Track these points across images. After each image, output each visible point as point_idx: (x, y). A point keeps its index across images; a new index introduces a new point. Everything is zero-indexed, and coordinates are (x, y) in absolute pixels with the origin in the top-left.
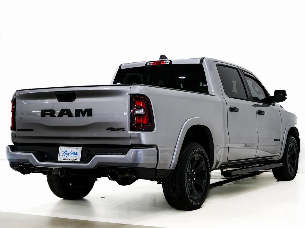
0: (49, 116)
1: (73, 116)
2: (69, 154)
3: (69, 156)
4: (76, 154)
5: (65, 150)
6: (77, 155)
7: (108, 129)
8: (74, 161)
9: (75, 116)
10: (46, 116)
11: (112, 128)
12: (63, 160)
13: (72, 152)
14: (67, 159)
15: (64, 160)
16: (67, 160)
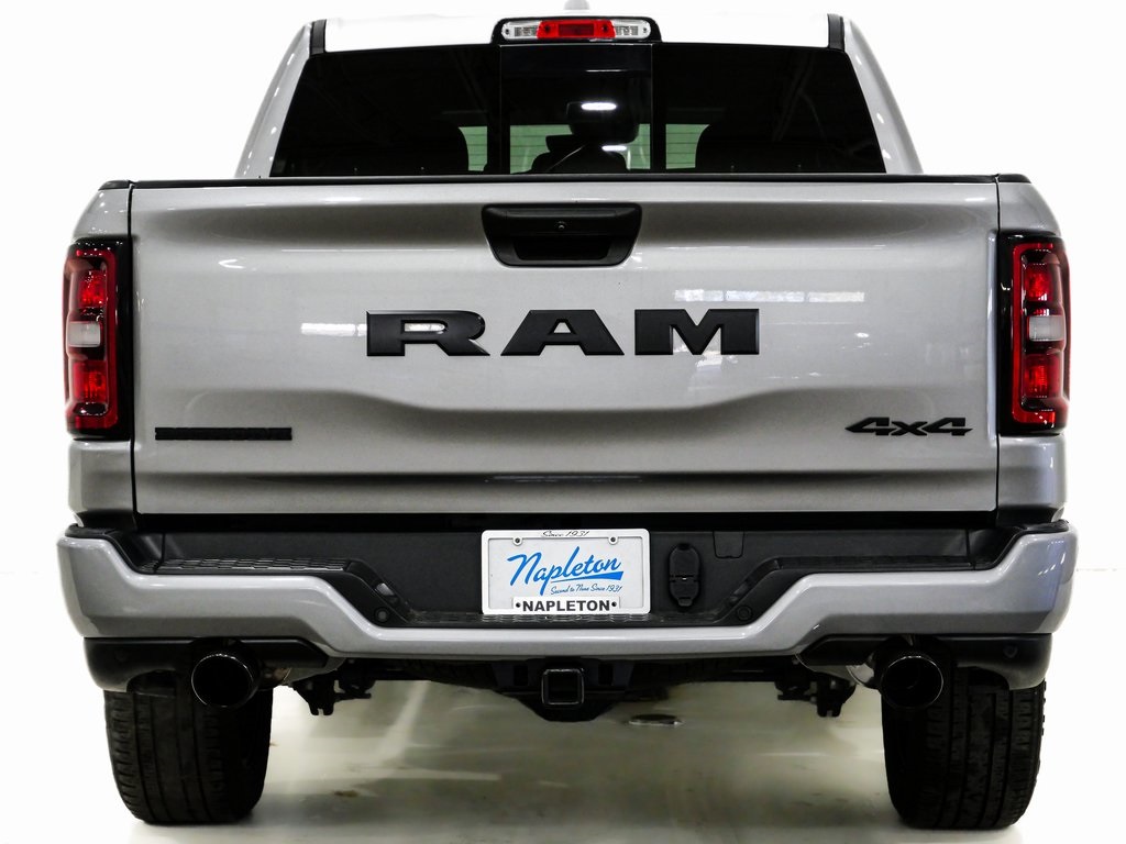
0: (434, 350)
1: (620, 353)
2: (559, 572)
3: (561, 586)
4: (609, 570)
5: (529, 549)
6: (618, 576)
7: (857, 428)
8: (604, 612)
9: (639, 352)
10: (409, 348)
11: (883, 421)
12: (520, 611)
13: (581, 558)
14: (550, 605)
15: (528, 612)
16: (553, 611)
